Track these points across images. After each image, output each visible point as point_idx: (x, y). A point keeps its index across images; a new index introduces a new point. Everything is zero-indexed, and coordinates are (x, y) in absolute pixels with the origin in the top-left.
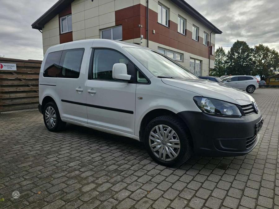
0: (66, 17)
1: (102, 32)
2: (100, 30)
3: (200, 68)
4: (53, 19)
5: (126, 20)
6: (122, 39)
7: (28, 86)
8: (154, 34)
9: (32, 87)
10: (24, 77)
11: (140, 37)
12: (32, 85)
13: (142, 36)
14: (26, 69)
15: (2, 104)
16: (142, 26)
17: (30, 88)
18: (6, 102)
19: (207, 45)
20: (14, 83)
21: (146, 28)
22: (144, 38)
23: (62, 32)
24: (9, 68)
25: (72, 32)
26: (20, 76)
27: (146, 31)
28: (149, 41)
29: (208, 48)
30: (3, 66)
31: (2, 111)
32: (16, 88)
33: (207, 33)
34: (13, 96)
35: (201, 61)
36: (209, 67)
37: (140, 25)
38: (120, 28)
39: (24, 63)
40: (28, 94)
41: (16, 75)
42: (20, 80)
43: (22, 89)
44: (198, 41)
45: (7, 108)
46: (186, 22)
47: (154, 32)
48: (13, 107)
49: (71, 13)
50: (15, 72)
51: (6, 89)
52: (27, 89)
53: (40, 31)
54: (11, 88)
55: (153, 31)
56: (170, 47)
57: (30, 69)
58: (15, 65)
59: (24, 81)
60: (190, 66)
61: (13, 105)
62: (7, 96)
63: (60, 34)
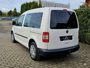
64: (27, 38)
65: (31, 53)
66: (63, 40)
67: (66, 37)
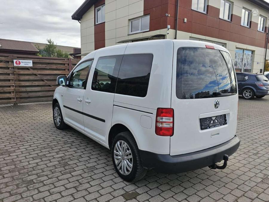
0: (101, 7)
1: (132, 22)
2: (129, 20)
3: (251, 60)
4: (89, 10)
5: (154, 9)
6: (148, 30)
7: (43, 80)
8: (185, 22)
9: (46, 82)
10: (39, 72)
11: (166, 27)
12: (46, 80)
13: (169, 26)
14: (41, 65)
15: (19, 97)
16: (169, 15)
17: (45, 82)
18: (22, 95)
19: (263, 32)
20: (30, 78)
21: (175, 18)
22: (171, 28)
23: (97, 22)
24: (26, 64)
25: (105, 22)
26: (35, 72)
27: (175, 20)
28: (177, 31)
29: (265, 35)
30: (21, 62)
31: (19, 102)
32: (32, 82)
33: (264, 17)
34: (29, 89)
35: (253, 52)
36: (265, 59)
37: (167, 14)
38: (148, 18)
39: (39, 59)
40: (43, 88)
41: (32, 70)
42: (36, 75)
43: (37, 83)
44: (250, 27)
45: (23, 100)
46: (233, 5)
47: (186, 20)
48: (28, 100)
49: (105, 4)
50: (31, 68)
51: (23, 84)
52: (41, 83)
53: (79, 22)
54: (27, 82)
55: (184, 20)
56: (207, 37)
57: (45, 65)
58: (31, 61)
59: (39, 76)
60: (236, 58)
61: (29, 97)
62: (23, 89)
63: (95, 25)
64: (104, 121)
65: (117, 162)
66: (206, 128)
67: (214, 118)
